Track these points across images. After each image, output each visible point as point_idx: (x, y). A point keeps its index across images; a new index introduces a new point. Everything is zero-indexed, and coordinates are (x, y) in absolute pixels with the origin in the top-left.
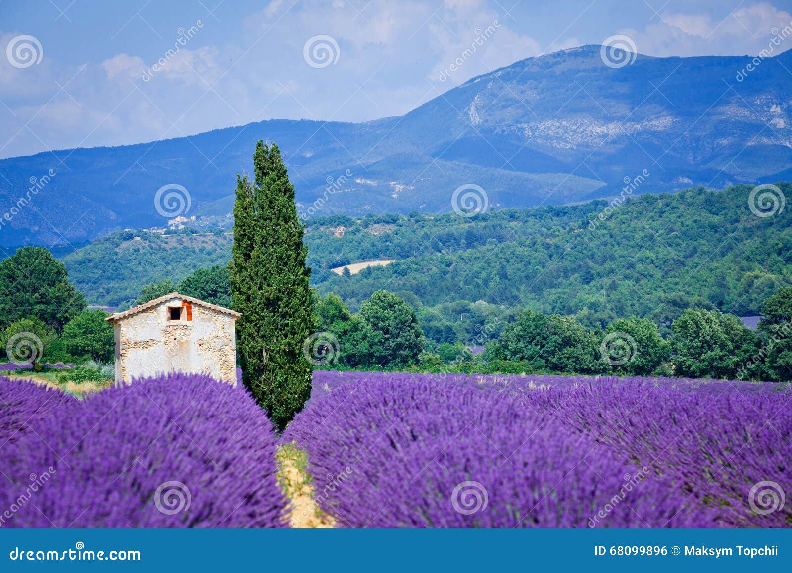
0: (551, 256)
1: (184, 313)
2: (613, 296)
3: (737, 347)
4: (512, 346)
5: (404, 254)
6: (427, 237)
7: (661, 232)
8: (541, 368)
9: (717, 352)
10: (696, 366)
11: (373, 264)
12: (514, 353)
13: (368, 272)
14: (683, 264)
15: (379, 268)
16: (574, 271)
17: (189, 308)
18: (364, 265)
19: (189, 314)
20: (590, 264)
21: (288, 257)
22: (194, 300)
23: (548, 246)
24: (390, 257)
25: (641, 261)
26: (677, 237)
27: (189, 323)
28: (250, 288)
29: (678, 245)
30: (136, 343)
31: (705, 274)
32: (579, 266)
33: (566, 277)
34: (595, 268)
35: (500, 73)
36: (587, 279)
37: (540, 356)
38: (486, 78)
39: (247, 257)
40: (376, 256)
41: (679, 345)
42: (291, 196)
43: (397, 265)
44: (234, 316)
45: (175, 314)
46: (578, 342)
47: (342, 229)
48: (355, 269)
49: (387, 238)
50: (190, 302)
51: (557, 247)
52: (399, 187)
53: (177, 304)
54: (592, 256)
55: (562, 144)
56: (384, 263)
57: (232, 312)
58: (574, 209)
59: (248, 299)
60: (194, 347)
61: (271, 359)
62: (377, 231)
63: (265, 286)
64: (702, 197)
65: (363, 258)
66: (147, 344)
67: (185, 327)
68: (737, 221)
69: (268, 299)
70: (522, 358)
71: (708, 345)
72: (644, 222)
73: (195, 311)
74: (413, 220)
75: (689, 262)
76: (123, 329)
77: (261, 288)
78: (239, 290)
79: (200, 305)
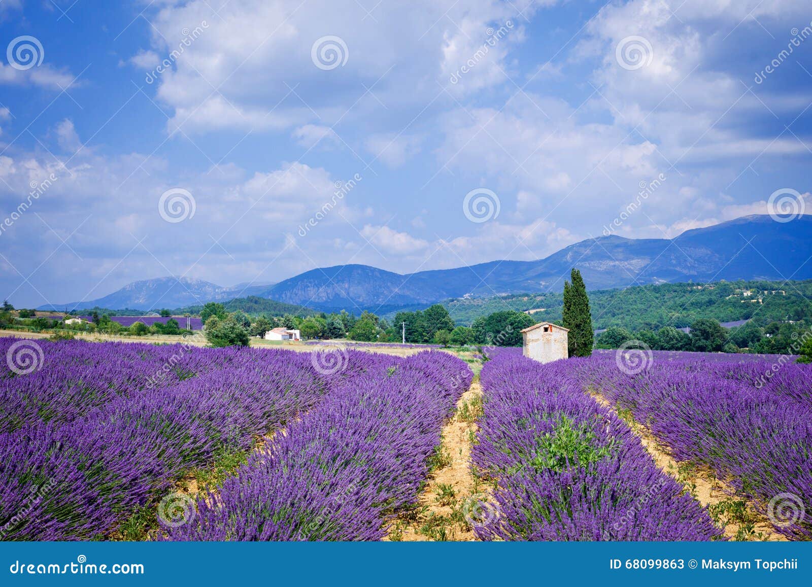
0: (600, 308)
1: (549, 329)
2: (623, 321)
3: (681, 340)
4: (604, 339)
5: (548, 307)
6: (556, 301)
7: (638, 299)
8: (614, 347)
9: (675, 341)
10: (667, 346)
11: (538, 310)
12: (605, 342)
13: (537, 313)
14: (647, 310)
15: (540, 312)
16: (609, 312)
17: (551, 328)
18: (535, 311)
19: (551, 330)
20: (615, 310)
21: (584, 309)
22: (552, 324)
23: (599, 304)
24: (543, 308)
25: (632, 309)
26: (644, 301)
27: (551, 333)
28: (570, 320)
29: (645, 304)
30: (532, 340)
31: (655, 314)
32: (611, 311)
33: (606, 315)
34: (617, 312)
35: (578, 244)
36: (614, 315)
37: (614, 343)
38: (573, 246)
39: (569, 309)
40: (539, 307)
41: (662, 339)
42: (584, 288)
43: (547, 310)
44: (567, 331)
45: (546, 330)
46: (628, 338)
47: (526, 298)
48: (532, 312)
49: (542, 301)
50: (552, 326)
51: (603, 304)
52: (543, 284)
53: (547, 326)
54: (615, 308)
55: (599, 269)
56: (542, 310)
57: (566, 329)
58: (607, 291)
59: (569, 324)
60: (553, 342)
61: (578, 346)
62: (539, 299)
63: (575, 320)
64: (652, 287)
65: (534, 308)
66: (537, 340)
67: (550, 335)
68: (664, 296)
69: (577, 324)
70: (608, 344)
71: (671, 339)
72: (633, 296)
73: (553, 328)
74: (551, 295)
75: (649, 310)
76: (528, 335)
77: (574, 320)
78: (566, 321)
79: (555, 327)
